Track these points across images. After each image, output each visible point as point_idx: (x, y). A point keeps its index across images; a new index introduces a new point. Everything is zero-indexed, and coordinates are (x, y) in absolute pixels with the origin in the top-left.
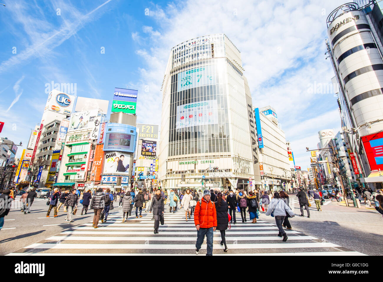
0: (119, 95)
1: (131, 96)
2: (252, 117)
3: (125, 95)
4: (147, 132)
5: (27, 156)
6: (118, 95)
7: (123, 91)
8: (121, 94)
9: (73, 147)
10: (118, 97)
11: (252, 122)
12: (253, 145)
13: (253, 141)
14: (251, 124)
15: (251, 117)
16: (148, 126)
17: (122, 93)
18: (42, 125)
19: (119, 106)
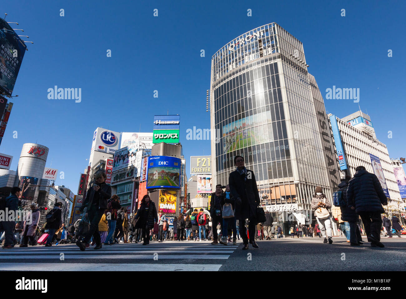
0: (160, 123)
1: (172, 122)
2: (326, 128)
3: (166, 122)
4: (203, 165)
5: (78, 202)
6: (158, 123)
7: (163, 119)
8: (161, 122)
9: (118, 188)
10: (159, 126)
11: (327, 135)
12: (329, 166)
13: (329, 161)
14: (324, 139)
15: (324, 129)
16: (203, 159)
17: (162, 120)
18: (89, 167)
19: (160, 136)
